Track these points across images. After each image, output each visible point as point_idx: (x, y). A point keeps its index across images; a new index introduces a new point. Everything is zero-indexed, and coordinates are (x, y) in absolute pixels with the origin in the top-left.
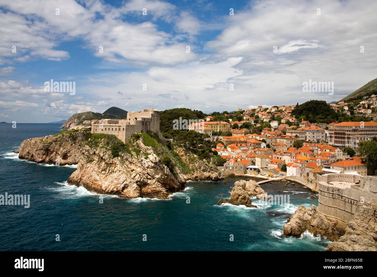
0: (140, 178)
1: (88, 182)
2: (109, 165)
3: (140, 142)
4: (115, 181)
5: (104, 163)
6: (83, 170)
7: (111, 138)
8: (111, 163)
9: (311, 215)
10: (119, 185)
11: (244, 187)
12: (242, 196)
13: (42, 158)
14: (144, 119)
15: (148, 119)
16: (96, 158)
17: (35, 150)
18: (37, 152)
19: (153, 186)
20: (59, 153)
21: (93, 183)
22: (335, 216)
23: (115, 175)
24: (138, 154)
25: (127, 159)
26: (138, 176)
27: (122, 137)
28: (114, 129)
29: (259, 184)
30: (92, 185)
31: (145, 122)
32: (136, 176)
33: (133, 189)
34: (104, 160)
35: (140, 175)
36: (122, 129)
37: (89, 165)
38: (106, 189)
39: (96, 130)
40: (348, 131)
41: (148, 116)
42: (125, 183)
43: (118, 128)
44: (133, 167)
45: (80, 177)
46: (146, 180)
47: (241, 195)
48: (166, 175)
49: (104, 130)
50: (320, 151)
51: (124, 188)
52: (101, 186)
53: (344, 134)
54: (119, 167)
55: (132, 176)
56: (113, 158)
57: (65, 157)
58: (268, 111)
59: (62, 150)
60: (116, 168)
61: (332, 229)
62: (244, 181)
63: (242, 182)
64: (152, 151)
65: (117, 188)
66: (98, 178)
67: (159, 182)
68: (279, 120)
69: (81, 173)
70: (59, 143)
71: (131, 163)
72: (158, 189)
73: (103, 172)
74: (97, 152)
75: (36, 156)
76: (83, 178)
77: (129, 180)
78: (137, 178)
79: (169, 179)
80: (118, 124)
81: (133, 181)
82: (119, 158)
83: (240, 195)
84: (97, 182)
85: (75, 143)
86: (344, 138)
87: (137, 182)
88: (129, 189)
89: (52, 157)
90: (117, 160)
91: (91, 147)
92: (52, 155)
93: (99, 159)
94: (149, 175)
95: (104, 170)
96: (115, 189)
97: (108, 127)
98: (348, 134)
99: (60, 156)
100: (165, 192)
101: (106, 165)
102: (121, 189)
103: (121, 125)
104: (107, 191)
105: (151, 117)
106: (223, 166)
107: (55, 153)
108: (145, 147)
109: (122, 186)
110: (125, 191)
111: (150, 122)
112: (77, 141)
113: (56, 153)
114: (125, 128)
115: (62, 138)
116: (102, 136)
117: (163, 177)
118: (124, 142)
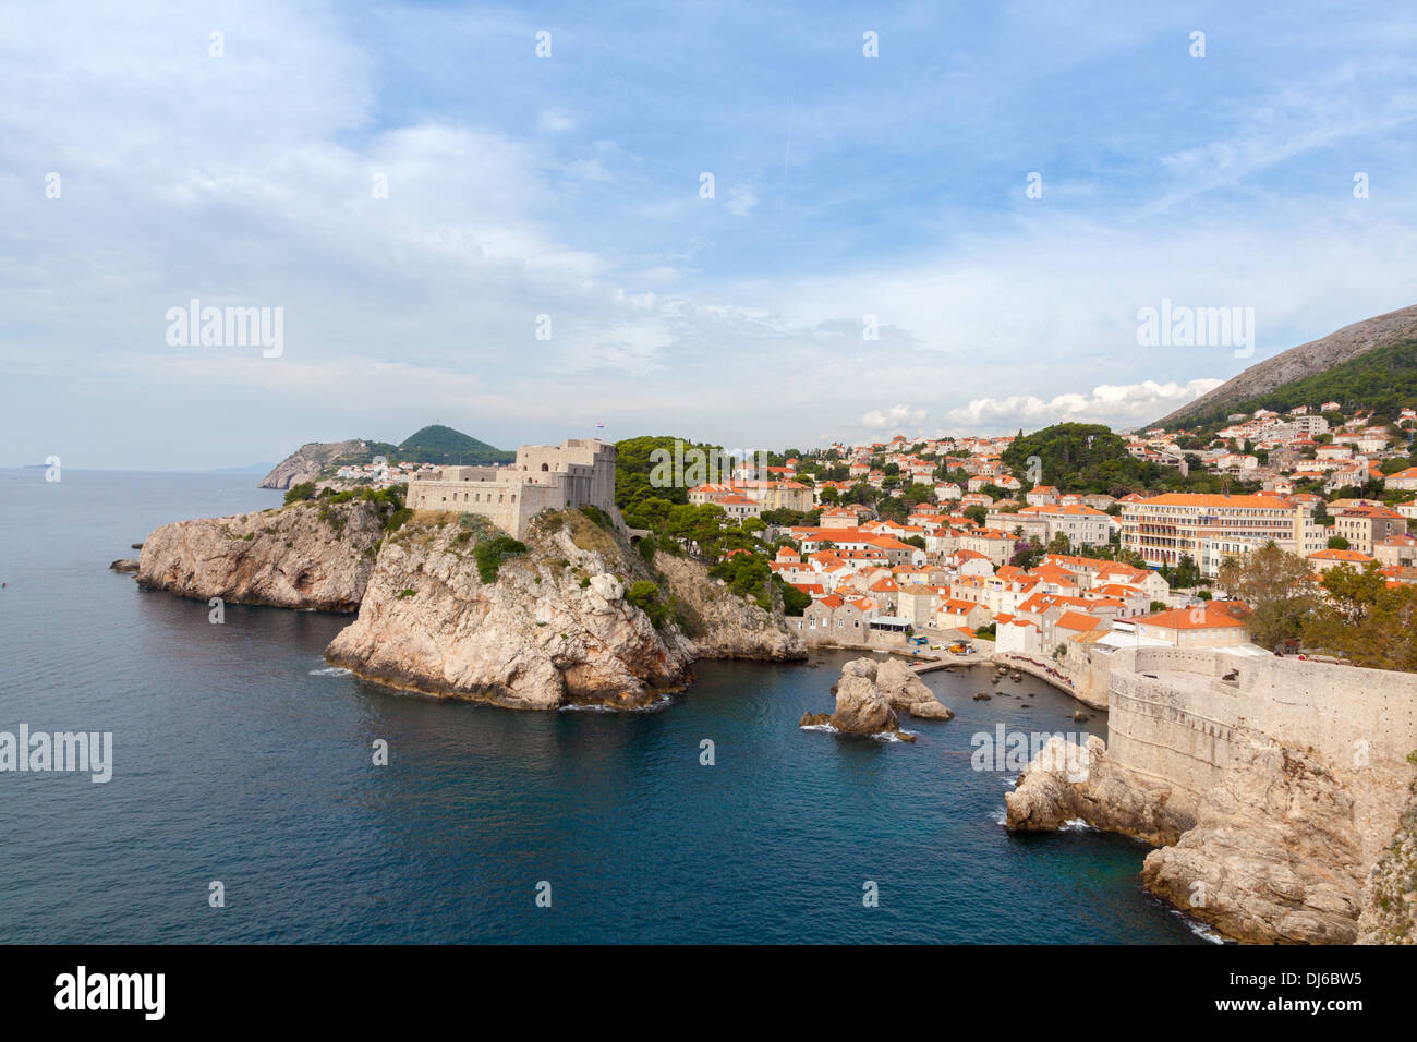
0: (563, 647)
1: (398, 658)
2: (463, 606)
3: (563, 537)
4: (486, 656)
5: (450, 599)
6: (381, 622)
7: (472, 525)
8: (475, 598)
10: (499, 668)
12: (872, 705)
13: (224, 583)
14: (574, 468)
15: (584, 469)
16: (424, 588)
17: (199, 557)
18: (208, 565)
19: (603, 672)
20: (285, 569)
21: (413, 660)
23: (486, 636)
24: (557, 574)
25: (525, 591)
26: (558, 638)
27: (509, 520)
28: (483, 497)
30: (409, 668)
31: (576, 478)
32: (552, 638)
33: (544, 679)
34: (452, 591)
35: (564, 637)
36: (508, 497)
37: (399, 605)
38: (457, 680)
39: (423, 497)
41: (586, 459)
42: (517, 661)
43: (494, 493)
45: (369, 643)
46: (581, 652)
47: (868, 701)
48: (641, 637)
49: (450, 498)
50: (1096, 578)
51: (513, 676)
52: (442, 672)
54: (496, 611)
55: (541, 641)
56: (480, 585)
57: (302, 580)
59: (295, 561)
60: (490, 615)
63: (866, 664)
64: (598, 565)
65: (494, 677)
66: (431, 645)
67: (621, 659)
69: (375, 630)
70: (284, 536)
71: (537, 599)
72: (616, 680)
73: (449, 627)
74: (427, 567)
75: (205, 578)
76: (378, 645)
77: (530, 653)
78: (556, 646)
79: (650, 649)
80: (494, 479)
81: (541, 653)
82: (500, 585)
83: (863, 702)
84: (429, 658)
85: (338, 538)
87: (553, 658)
88: (530, 679)
89: (258, 582)
90: (492, 592)
91: (407, 548)
92: (258, 576)
93: (433, 587)
94: (592, 636)
95: (454, 621)
96: (485, 680)
97: (464, 491)
99: (288, 578)
100: (638, 690)
101: (456, 606)
102: (505, 680)
103: (506, 485)
104: (458, 684)
105: (592, 464)
106: (800, 614)
107: (269, 567)
108: (580, 553)
109: (509, 669)
110: (517, 685)
111: (589, 479)
112: (346, 532)
113: (275, 568)
114: (519, 495)
115: (296, 522)
116: (441, 519)
117: (632, 644)
118: (515, 536)
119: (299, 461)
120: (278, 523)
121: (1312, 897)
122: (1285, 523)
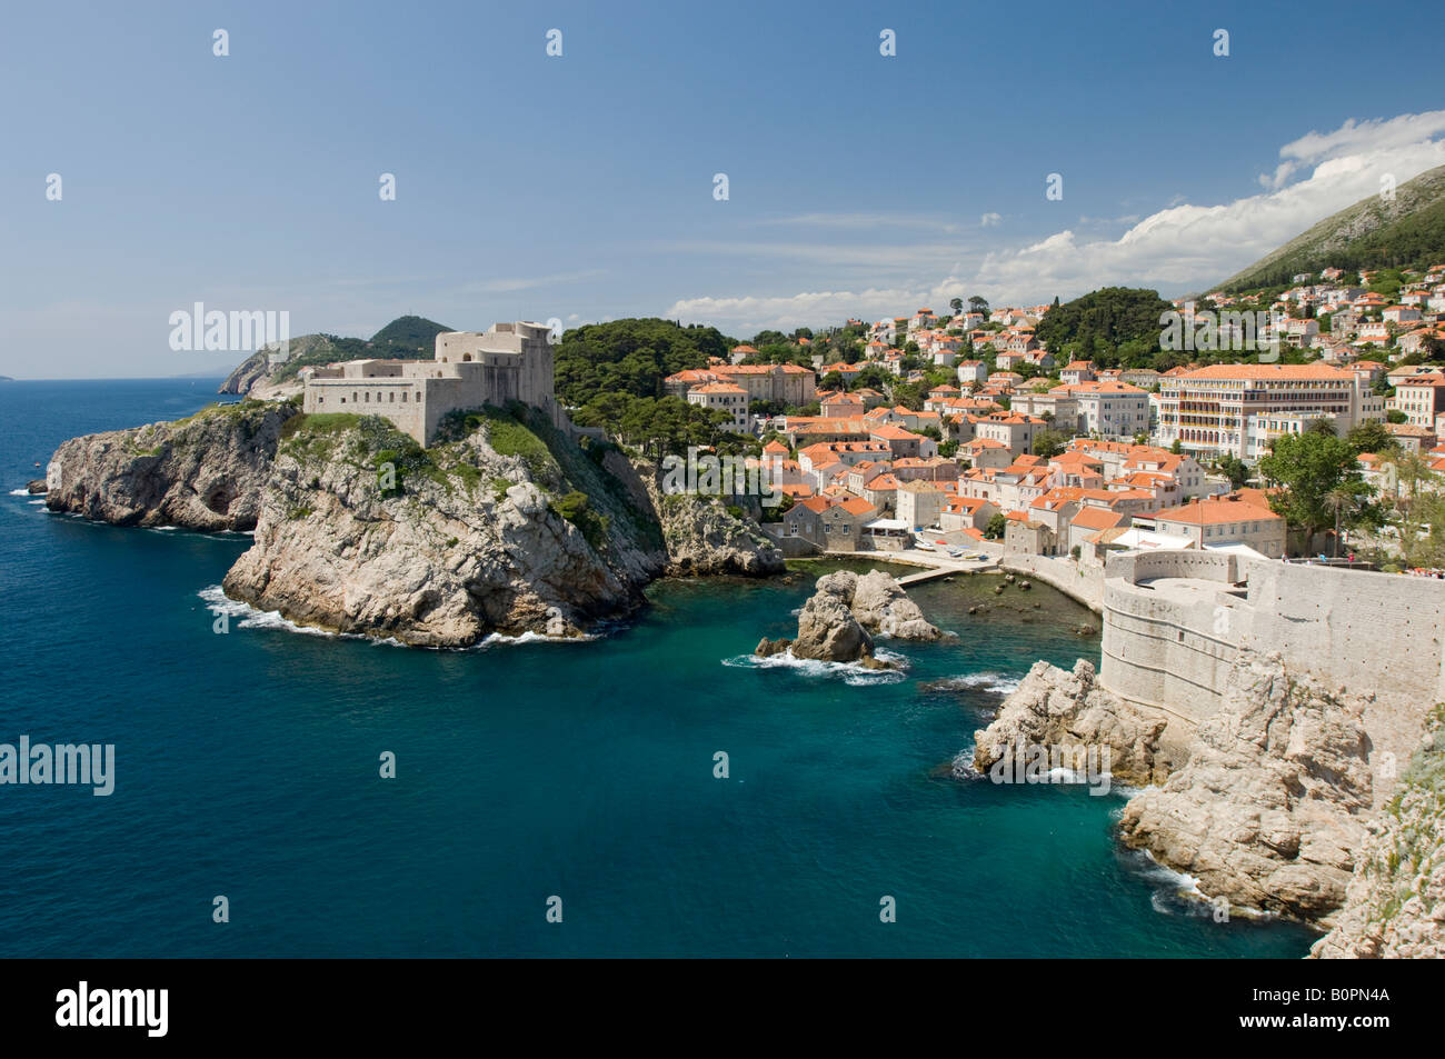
0: (477, 570)
1: (295, 588)
2: (367, 520)
3: (480, 441)
4: (392, 584)
5: (349, 517)
6: (276, 545)
7: (375, 433)
8: (377, 517)
9: (1073, 696)
10: (405, 597)
11: (845, 596)
12: (839, 628)
13: (132, 506)
14: (496, 358)
15: (509, 357)
16: (322, 505)
17: (103, 478)
18: (117, 485)
20: (197, 487)
21: (310, 589)
22: (1156, 700)
23: (389, 559)
24: (471, 485)
25: (432, 504)
26: (472, 561)
27: (413, 422)
28: (386, 397)
29: (903, 586)
30: (307, 598)
31: (497, 369)
32: (466, 560)
33: (457, 609)
34: (352, 507)
35: (478, 558)
36: (412, 396)
37: (295, 526)
38: (359, 612)
39: (321, 400)
40: (1228, 396)
41: (511, 346)
42: (425, 588)
43: (398, 392)
44: (452, 530)
45: (265, 570)
46: (500, 578)
47: (835, 623)
48: (572, 556)
49: (349, 398)
50: (1124, 466)
51: (420, 608)
52: (342, 603)
53: (1215, 407)
54: (401, 530)
55: (452, 564)
56: (382, 501)
57: (218, 499)
58: (951, 326)
59: (207, 475)
60: (394, 535)
61: (1148, 746)
62: (851, 574)
63: (841, 578)
64: (521, 472)
65: (399, 608)
66: (328, 572)
67: (549, 583)
68: (988, 358)
69: (271, 556)
70: (193, 448)
71: (447, 515)
73: (348, 551)
74: (325, 480)
75: (111, 499)
76: (273, 573)
77: (440, 579)
78: (470, 569)
79: (584, 571)
80: (401, 375)
81: (453, 579)
82: (405, 501)
83: (829, 626)
84: (327, 587)
86: (1214, 421)
87: (468, 584)
88: (442, 609)
89: (169, 502)
90: (396, 509)
91: (301, 460)
92: (168, 495)
93: (332, 503)
94: (512, 557)
95: (353, 544)
96: (391, 612)
97: (365, 389)
98: (1228, 409)
99: (200, 496)
101: (356, 526)
102: (411, 612)
103: (410, 381)
104: (361, 615)
105: (520, 351)
106: (781, 520)
107: (179, 485)
108: (499, 458)
109: (416, 598)
110: (427, 616)
111: (516, 370)
113: (186, 486)
114: (424, 391)
115: (205, 432)
116: (343, 421)
117: (561, 565)
118: (423, 442)
119: (259, 362)
122: (1341, 395)
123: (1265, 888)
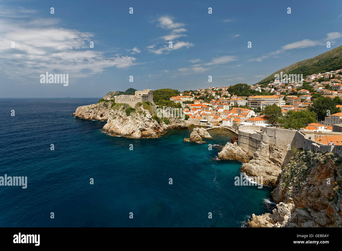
1: (113, 130)
2: (124, 120)
3: (142, 107)
4: (128, 129)
5: (122, 119)
6: (111, 123)
7: (126, 106)
8: (126, 119)
9: (233, 148)
10: (130, 131)
11: (198, 132)
12: (197, 136)
13: (88, 117)
14: (144, 95)
15: (146, 95)
16: (118, 117)
17: (84, 112)
18: (86, 114)
19: (149, 131)
20: (98, 114)
21: (116, 130)
22: (247, 149)
23: (128, 125)
24: (140, 114)
25: (134, 117)
26: (140, 126)
27: (133, 105)
28: (127, 101)
29: (207, 130)
31: (144, 97)
33: (138, 133)
34: (122, 117)
35: (141, 125)
37: (113, 120)
39: (118, 101)
40: (259, 101)
41: (146, 93)
42: (133, 130)
43: (129, 100)
44: (138, 121)
45: (109, 127)
46: (145, 128)
48: (156, 125)
49: (122, 101)
50: (242, 112)
51: (132, 133)
52: (121, 132)
53: (257, 103)
54: (130, 121)
55: (137, 126)
56: (127, 116)
57: (102, 116)
58: (214, 90)
59: (100, 112)
61: (246, 156)
62: (199, 128)
63: (197, 129)
64: (148, 112)
66: (118, 127)
67: (152, 129)
68: (220, 94)
69: (110, 125)
70: (98, 108)
71: (136, 119)
72: (151, 133)
73: (122, 124)
74: (118, 113)
75: (85, 116)
77: (135, 128)
78: (140, 127)
79: (157, 127)
81: (137, 128)
82: (130, 116)
83: (195, 136)
84: (118, 130)
85: (107, 109)
86: (256, 105)
87: (140, 129)
88: (136, 133)
89: (94, 116)
90: (129, 117)
91: (115, 110)
94: (146, 125)
95: (122, 123)
96: (128, 133)
97: (124, 100)
98: (259, 103)
100: (155, 134)
102: (131, 133)
103: (131, 98)
104: (123, 134)
105: (148, 94)
106: (187, 120)
108: (145, 110)
109: (132, 131)
110: (133, 134)
111: (147, 97)
112: (108, 107)
113: (97, 114)
115: (100, 106)
116: (121, 104)
117: (154, 126)
118: (133, 108)
120: (97, 106)
121: (273, 173)
122: (278, 100)
123: (266, 179)
